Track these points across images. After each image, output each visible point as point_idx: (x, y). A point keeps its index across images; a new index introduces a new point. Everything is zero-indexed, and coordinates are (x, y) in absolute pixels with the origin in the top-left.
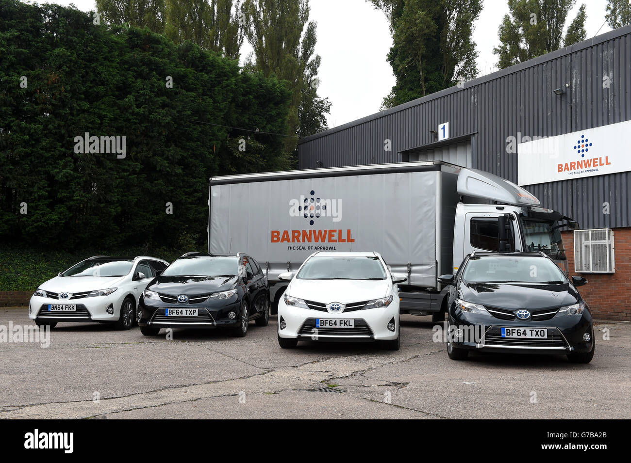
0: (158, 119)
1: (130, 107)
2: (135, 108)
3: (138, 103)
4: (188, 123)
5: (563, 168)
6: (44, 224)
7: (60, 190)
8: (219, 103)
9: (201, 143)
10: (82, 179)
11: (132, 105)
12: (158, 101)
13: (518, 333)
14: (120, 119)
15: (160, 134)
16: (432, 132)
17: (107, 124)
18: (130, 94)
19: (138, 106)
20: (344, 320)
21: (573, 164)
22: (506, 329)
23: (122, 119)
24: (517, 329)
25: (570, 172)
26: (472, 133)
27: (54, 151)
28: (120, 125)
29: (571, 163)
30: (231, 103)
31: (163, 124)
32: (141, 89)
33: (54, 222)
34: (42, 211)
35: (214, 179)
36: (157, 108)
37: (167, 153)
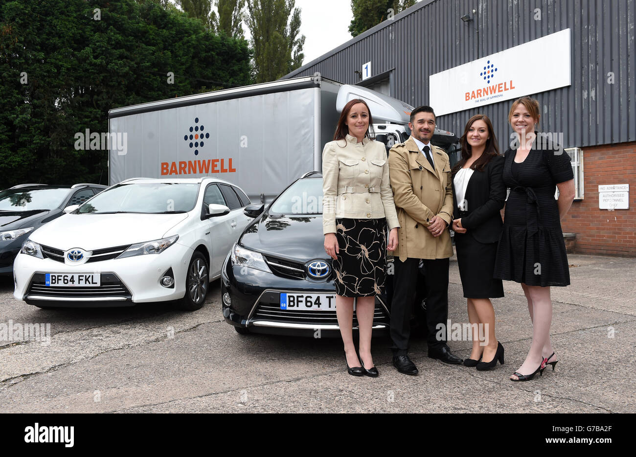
0: (115, 69)
1: (87, 58)
2: (93, 59)
3: (95, 54)
4: (148, 74)
5: (470, 96)
6: (7, 165)
7: (21, 135)
8: (180, 57)
9: (162, 92)
10: (41, 124)
11: (89, 56)
12: (115, 52)
13: (307, 302)
14: (79, 70)
15: (120, 84)
16: (357, 72)
17: (64, 73)
18: (88, 46)
19: (96, 58)
20: (84, 275)
21: (479, 92)
22: (288, 294)
23: (81, 69)
24: (305, 295)
25: (477, 99)
26: (391, 69)
28: (79, 74)
29: (478, 91)
30: (193, 58)
31: (121, 74)
32: (98, 42)
33: (17, 163)
34: (5, 153)
35: (112, 112)
36: (115, 59)
37: (127, 100)
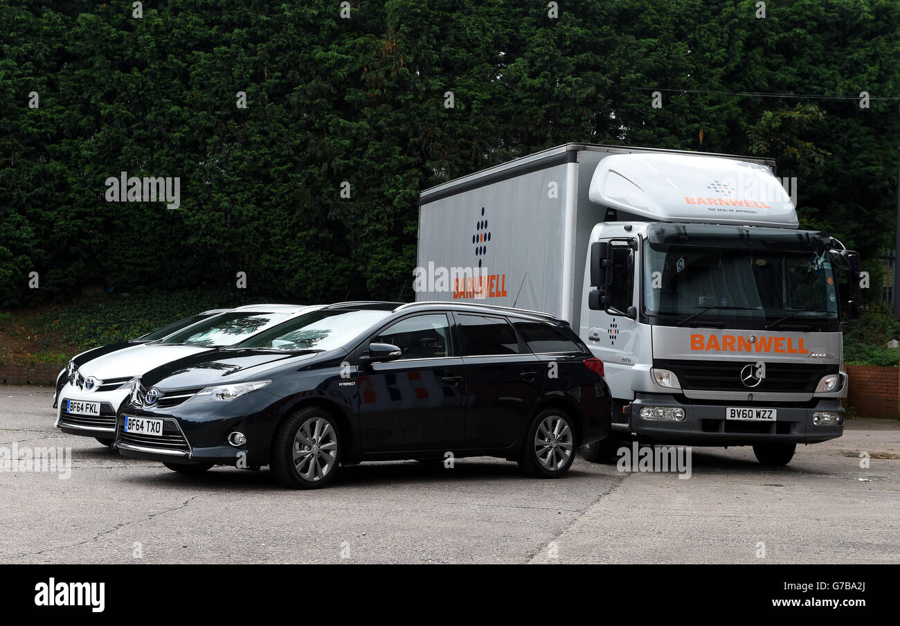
0: (567, 93)
1: (518, 79)
2: (528, 79)
3: (532, 70)
6: (384, 275)
7: (408, 222)
11: (522, 74)
12: (570, 61)
13: (137, 425)
14: (506, 100)
15: (580, 119)
17: (477, 111)
18: (520, 55)
19: (533, 75)
20: (91, 403)
23: (509, 100)
24: (137, 419)
27: (390, 161)
28: (506, 109)
31: (579, 101)
32: (538, 45)
33: (400, 271)
34: (380, 254)
35: (422, 194)
36: (568, 75)
